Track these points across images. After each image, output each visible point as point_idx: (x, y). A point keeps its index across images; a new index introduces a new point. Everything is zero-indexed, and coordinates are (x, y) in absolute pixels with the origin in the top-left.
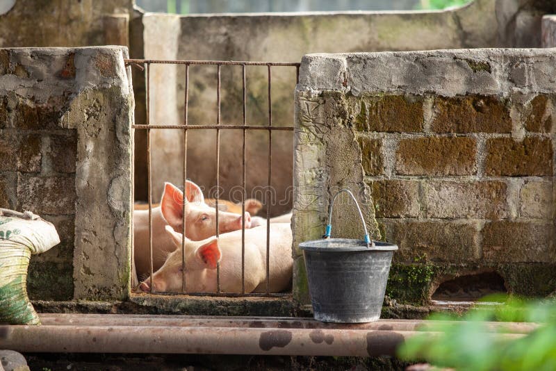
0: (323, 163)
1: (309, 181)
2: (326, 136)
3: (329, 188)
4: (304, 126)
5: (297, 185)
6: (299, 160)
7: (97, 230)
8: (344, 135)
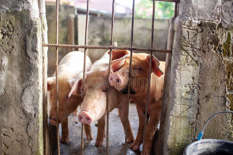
0: (196, 81)
1: (183, 95)
2: (201, 59)
3: (198, 100)
4: (184, 50)
5: (174, 97)
6: (177, 78)
7: (14, 127)
8: (215, 58)
